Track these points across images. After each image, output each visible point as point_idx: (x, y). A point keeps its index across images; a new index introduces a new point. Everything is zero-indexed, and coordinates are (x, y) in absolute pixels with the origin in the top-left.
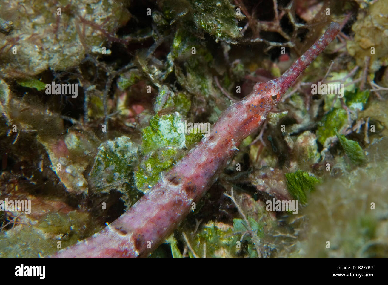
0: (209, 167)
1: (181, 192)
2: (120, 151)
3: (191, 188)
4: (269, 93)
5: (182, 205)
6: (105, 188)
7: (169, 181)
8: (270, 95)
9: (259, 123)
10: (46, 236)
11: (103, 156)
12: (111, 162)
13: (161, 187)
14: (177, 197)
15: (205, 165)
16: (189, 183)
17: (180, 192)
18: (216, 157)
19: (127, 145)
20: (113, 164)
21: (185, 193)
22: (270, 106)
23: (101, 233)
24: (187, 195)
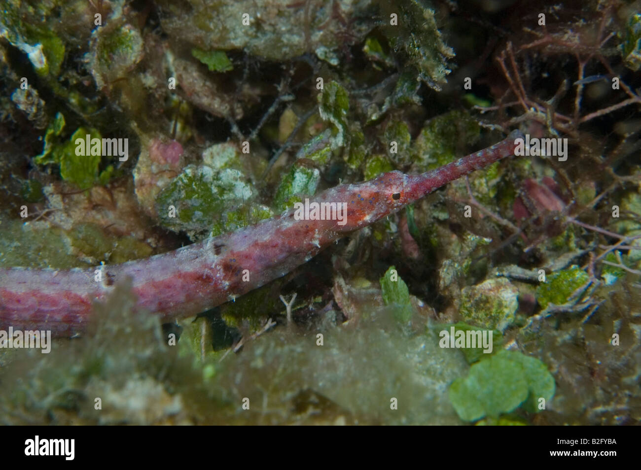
0: (270, 252)
1: (216, 266)
2: (219, 186)
3: (233, 268)
4: (389, 189)
5: (212, 284)
6: (174, 225)
7: (214, 247)
8: (390, 192)
9: (360, 223)
10: (71, 250)
11: (186, 181)
12: (196, 195)
13: (202, 249)
14: (207, 271)
15: (265, 246)
16: (231, 260)
17: (213, 266)
18: (284, 243)
19: (234, 182)
20: (198, 198)
21: (222, 270)
22: (383, 207)
23: (85, 270)
24: (224, 274)
